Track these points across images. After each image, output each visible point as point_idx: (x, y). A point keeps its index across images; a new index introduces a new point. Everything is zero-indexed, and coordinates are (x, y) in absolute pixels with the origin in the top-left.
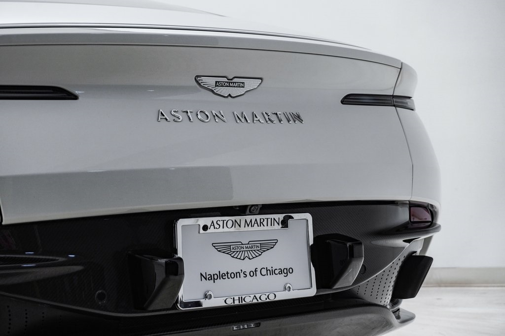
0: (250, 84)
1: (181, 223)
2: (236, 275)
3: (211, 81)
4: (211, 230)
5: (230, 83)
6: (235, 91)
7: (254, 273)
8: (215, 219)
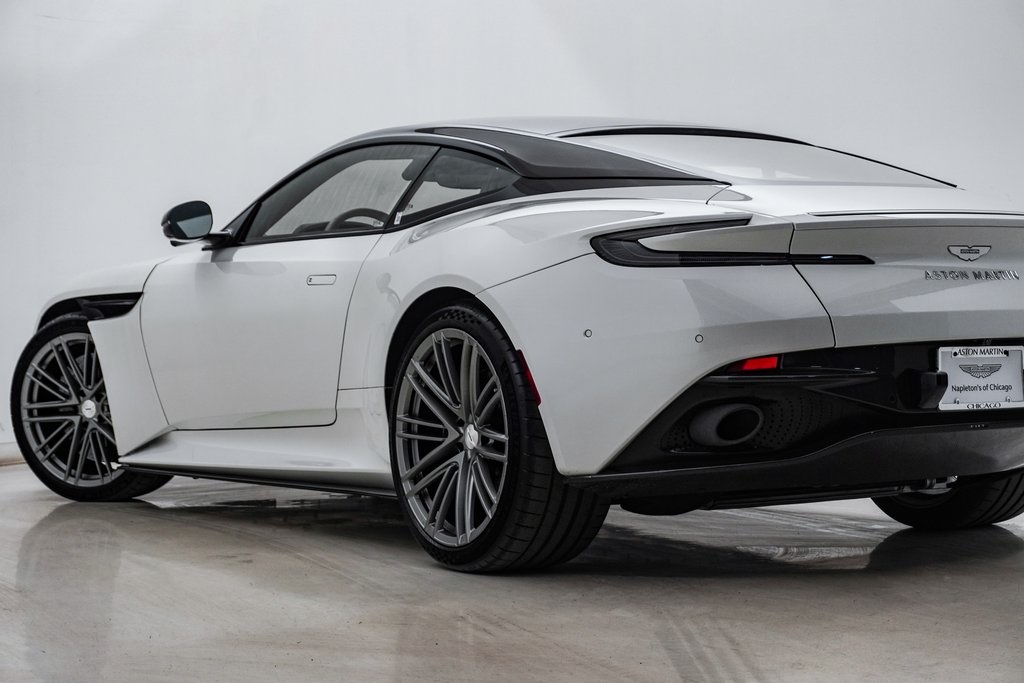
0: (984, 251)
1: (941, 350)
2: (974, 388)
3: (956, 250)
4: (959, 356)
5: (970, 251)
6: (973, 256)
7: (986, 388)
8: (962, 348)
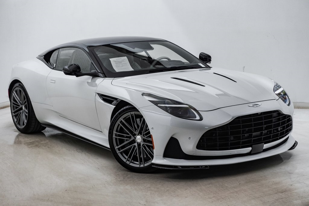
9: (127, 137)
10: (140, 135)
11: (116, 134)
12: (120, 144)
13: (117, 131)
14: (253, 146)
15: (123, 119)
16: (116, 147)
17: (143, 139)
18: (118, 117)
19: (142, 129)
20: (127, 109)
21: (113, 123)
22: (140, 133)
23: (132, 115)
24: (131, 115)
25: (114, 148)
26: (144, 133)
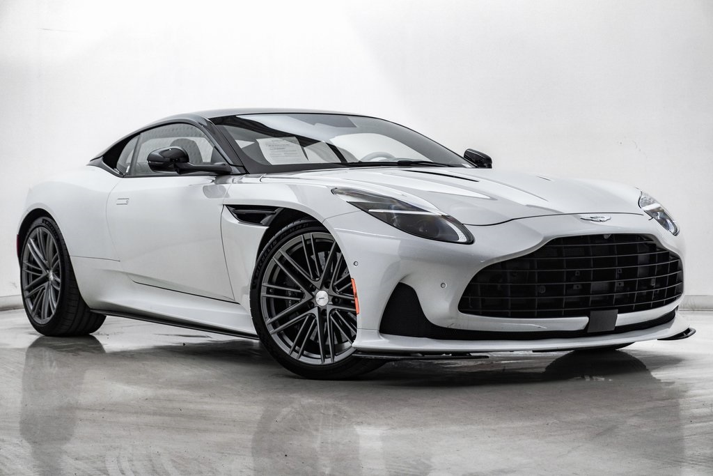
9: (294, 295)
10: (324, 288)
11: (268, 288)
12: (277, 314)
13: (270, 282)
14: (592, 313)
15: (288, 251)
16: (268, 321)
17: (331, 298)
18: (273, 247)
19: (329, 275)
20: (295, 228)
21: (262, 262)
22: (325, 285)
23: (308, 243)
24: (305, 241)
25: (264, 323)
26: (334, 282)
